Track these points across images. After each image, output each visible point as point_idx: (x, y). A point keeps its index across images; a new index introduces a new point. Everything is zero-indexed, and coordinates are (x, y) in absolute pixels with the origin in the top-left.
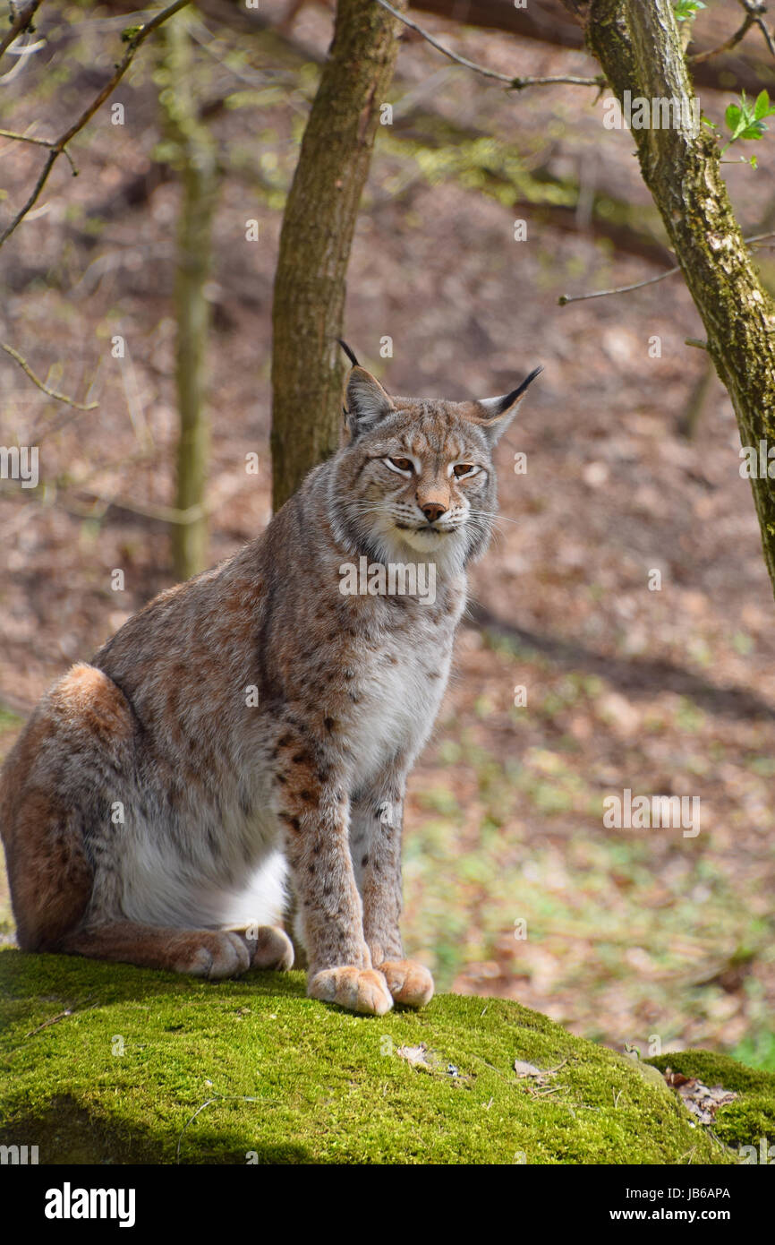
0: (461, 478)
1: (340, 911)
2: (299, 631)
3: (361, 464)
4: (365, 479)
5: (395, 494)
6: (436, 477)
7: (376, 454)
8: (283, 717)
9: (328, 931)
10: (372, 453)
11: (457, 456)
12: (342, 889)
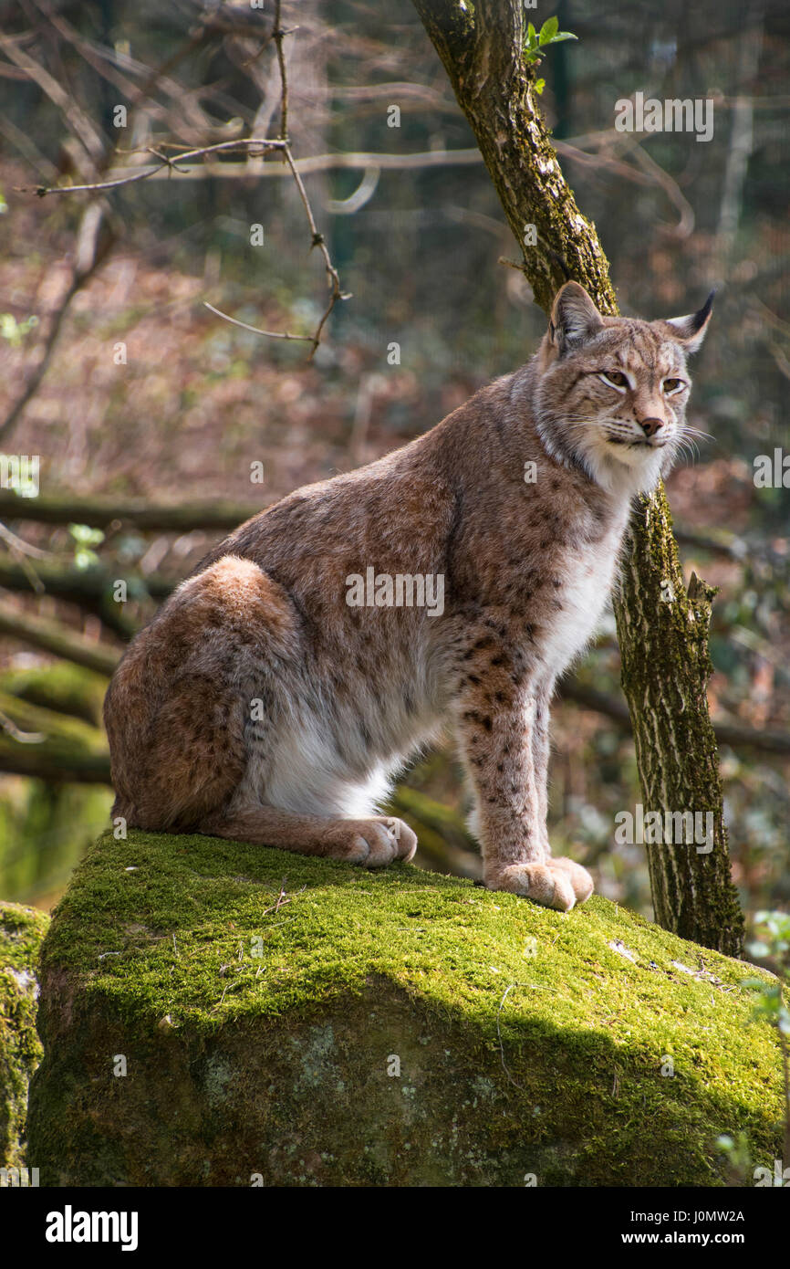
0: (671, 394)
1: (525, 809)
2: (507, 538)
3: (574, 379)
4: (577, 395)
5: (612, 409)
6: (651, 392)
7: (592, 369)
8: (481, 620)
9: (513, 828)
10: (586, 368)
11: (668, 371)
12: (527, 788)
